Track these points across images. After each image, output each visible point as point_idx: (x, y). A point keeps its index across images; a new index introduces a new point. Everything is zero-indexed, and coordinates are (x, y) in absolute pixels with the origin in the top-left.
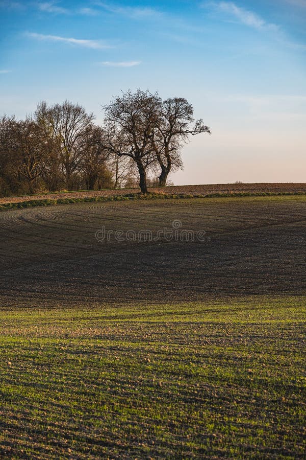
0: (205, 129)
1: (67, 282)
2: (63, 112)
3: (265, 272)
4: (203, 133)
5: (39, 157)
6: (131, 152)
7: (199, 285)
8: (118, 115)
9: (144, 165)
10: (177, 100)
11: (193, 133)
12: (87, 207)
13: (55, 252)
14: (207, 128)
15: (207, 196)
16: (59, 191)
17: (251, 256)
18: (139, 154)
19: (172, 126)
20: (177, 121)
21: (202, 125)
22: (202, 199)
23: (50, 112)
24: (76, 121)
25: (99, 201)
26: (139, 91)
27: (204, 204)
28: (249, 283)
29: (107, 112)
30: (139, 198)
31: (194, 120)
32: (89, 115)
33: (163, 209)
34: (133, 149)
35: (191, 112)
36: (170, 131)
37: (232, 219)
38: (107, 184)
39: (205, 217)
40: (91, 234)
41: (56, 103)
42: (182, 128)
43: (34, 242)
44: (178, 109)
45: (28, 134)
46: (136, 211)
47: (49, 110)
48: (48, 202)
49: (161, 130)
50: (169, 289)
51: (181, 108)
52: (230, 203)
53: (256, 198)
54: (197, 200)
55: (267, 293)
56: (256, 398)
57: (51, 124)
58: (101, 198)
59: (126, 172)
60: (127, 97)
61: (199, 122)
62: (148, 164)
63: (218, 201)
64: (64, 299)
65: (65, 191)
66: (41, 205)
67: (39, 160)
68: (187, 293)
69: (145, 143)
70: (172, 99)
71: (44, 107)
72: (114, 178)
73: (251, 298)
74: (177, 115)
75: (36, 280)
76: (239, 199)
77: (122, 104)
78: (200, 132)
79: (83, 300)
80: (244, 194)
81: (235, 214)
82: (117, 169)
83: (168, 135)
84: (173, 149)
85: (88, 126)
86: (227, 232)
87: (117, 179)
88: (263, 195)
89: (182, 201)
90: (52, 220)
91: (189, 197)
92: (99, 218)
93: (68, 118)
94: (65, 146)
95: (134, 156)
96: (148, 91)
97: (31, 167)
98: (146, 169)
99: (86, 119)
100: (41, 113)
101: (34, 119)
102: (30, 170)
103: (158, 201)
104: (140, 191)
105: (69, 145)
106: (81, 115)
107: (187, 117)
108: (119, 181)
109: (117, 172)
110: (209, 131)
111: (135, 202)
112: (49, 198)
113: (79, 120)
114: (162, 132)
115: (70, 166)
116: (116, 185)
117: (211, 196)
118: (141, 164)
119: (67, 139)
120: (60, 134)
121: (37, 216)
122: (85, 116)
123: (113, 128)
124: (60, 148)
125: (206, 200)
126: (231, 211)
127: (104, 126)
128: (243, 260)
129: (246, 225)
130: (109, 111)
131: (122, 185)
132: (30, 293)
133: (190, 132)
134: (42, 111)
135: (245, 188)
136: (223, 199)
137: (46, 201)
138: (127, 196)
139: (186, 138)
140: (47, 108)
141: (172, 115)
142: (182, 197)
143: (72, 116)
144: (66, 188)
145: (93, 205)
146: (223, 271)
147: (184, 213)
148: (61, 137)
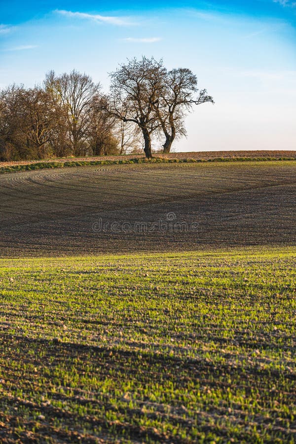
0: (209, 99)
1: (73, 236)
2: (70, 81)
3: (264, 227)
4: (206, 103)
5: (47, 124)
6: (136, 118)
7: (200, 238)
8: (124, 82)
9: (149, 130)
10: (181, 71)
11: (197, 103)
12: (93, 169)
13: (61, 210)
14: (210, 98)
15: (210, 161)
16: (66, 156)
17: (251, 213)
18: (144, 120)
19: (176, 96)
20: (181, 90)
21: (205, 95)
22: (205, 163)
23: (58, 81)
24: (83, 90)
25: (104, 164)
26: (145, 59)
27: (206, 167)
28: (249, 236)
29: (113, 79)
30: (144, 162)
31: (198, 90)
32: (95, 84)
33: (167, 172)
34: (138, 115)
35: (195, 82)
36: (175, 101)
37: (233, 180)
38: (113, 151)
39: (207, 178)
40: (96, 194)
41: (64, 73)
42: (186, 98)
43: (41, 201)
44: (183, 79)
45: (37, 101)
46: (141, 173)
47: (57, 79)
48: (56, 165)
49: (165, 100)
50: (171, 241)
51: (186, 78)
52: (232, 167)
53: (257, 163)
54: (200, 164)
55: (266, 244)
56: (250, 295)
57: (59, 93)
58: (107, 161)
59: (131, 140)
60: (132, 64)
61: (202, 92)
62: (152, 130)
63: (220, 165)
64: (69, 250)
65: (73, 157)
66: (48, 168)
67: (47, 127)
68: (188, 244)
69: (150, 110)
70: (177, 69)
71: (52, 75)
72: (120, 145)
73: (251, 247)
74: (182, 85)
75: (42, 235)
76: (241, 163)
77: (128, 71)
78: (204, 102)
79: (87, 251)
80: (246, 158)
81: (237, 176)
82: (123, 136)
83: (172, 104)
84: (177, 118)
85: (94, 95)
86: (229, 192)
87: (122, 146)
88: (264, 160)
89: (186, 164)
90: (59, 181)
91: (192, 161)
92: (104, 179)
93: (75, 87)
94: (72, 113)
95: (139, 122)
96: (153, 59)
97: (39, 134)
98: (151, 134)
99: (93, 88)
100: (50, 82)
101: (43, 87)
102: (39, 136)
103: (162, 165)
104: (145, 156)
105: (77, 113)
106: (88, 84)
107: (191, 87)
108: (125, 148)
109: (123, 139)
110: (212, 101)
111: (140, 165)
112: (57, 161)
113: (86, 89)
114: (166, 101)
115: (77, 133)
116: (121, 152)
117: (213, 161)
118: (146, 130)
119: (75, 107)
120: (68, 102)
121: (45, 177)
122: (92, 85)
123: (119, 94)
124: (67, 115)
125: (208, 164)
126: (233, 173)
127: (110, 92)
128: (244, 217)
129: (247, 185)
130: (115, 78)
131: (127, 152)
132: (36, 246)
133: (194, 102)
134: (51, 80)
135: (247, 154)
136: (225, 163)
137: (53, 164)
138: (132, 160)
139: (190, 107)
140: (55, 77)
141: (177, 86)
142: (185, 161)
143: (79, 86)
144: (73, 154)
145: (99, 168)
146: (224, 226)
147: (187, 175)
148: (69, 105)
